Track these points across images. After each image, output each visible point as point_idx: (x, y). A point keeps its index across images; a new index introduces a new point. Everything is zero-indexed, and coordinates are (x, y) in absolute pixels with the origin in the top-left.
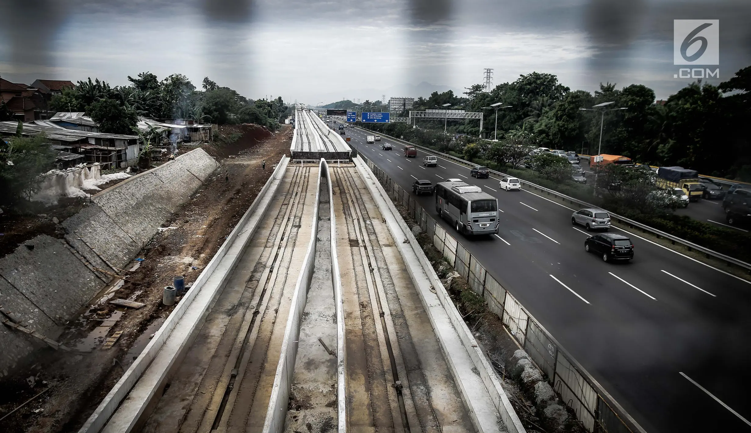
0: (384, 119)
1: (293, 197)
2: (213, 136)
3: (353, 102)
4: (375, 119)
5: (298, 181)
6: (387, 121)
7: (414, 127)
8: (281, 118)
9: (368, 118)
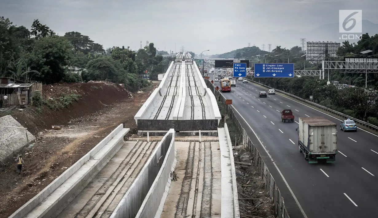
0: (286, 72)
1: (115, 184)
2: (33, 99)
3: (261, 49)
4: (273, 73)
5: (132, 162)
6: (290, 75)
7: (329, 83)
8: (153, 72)
9: (264, 71)
